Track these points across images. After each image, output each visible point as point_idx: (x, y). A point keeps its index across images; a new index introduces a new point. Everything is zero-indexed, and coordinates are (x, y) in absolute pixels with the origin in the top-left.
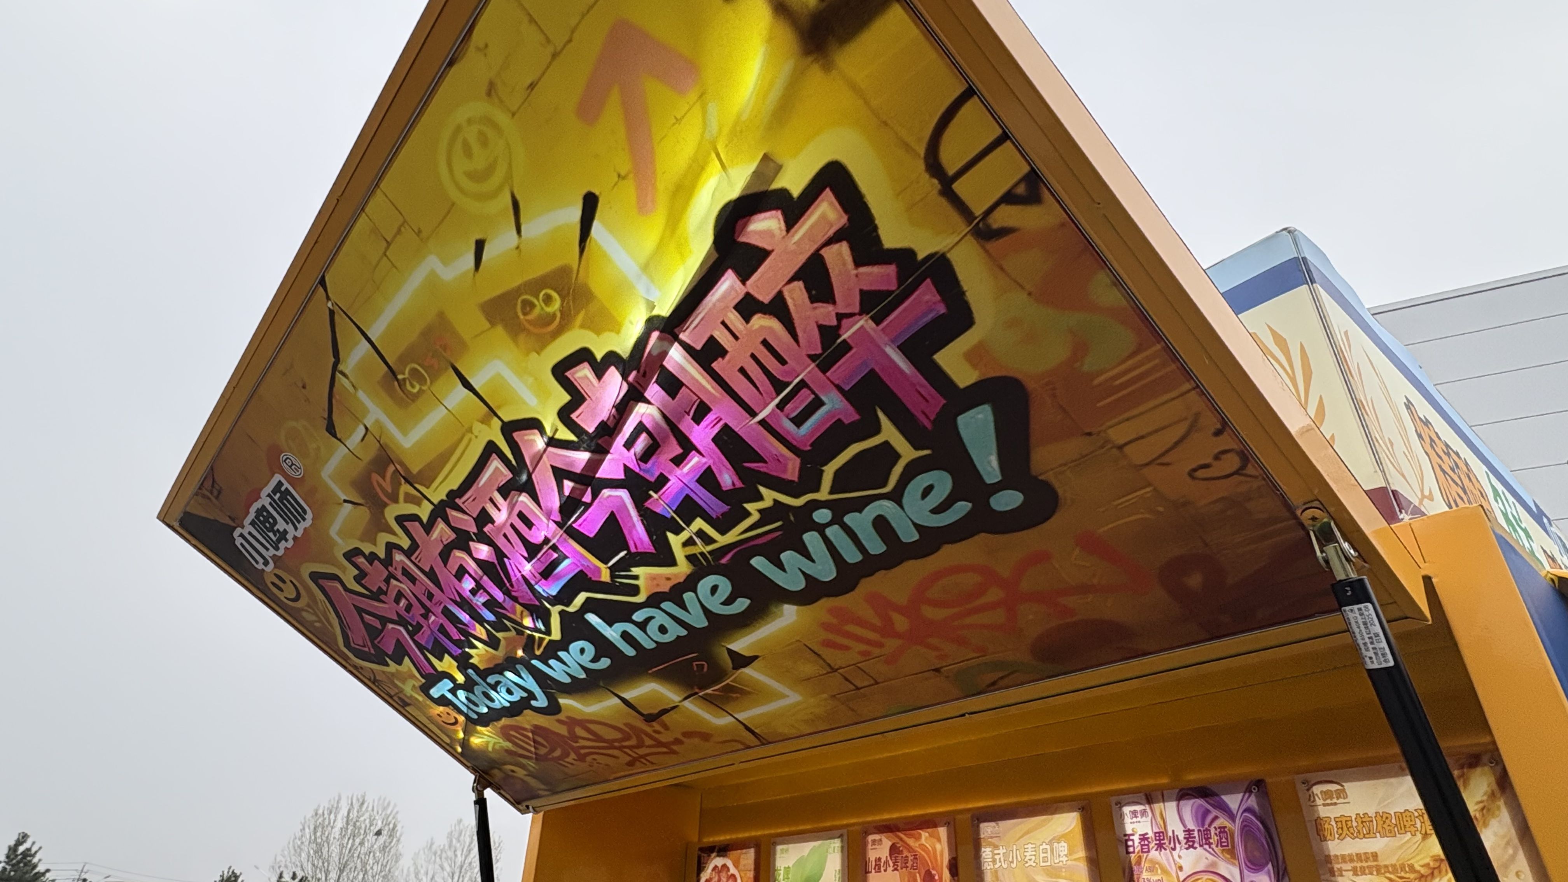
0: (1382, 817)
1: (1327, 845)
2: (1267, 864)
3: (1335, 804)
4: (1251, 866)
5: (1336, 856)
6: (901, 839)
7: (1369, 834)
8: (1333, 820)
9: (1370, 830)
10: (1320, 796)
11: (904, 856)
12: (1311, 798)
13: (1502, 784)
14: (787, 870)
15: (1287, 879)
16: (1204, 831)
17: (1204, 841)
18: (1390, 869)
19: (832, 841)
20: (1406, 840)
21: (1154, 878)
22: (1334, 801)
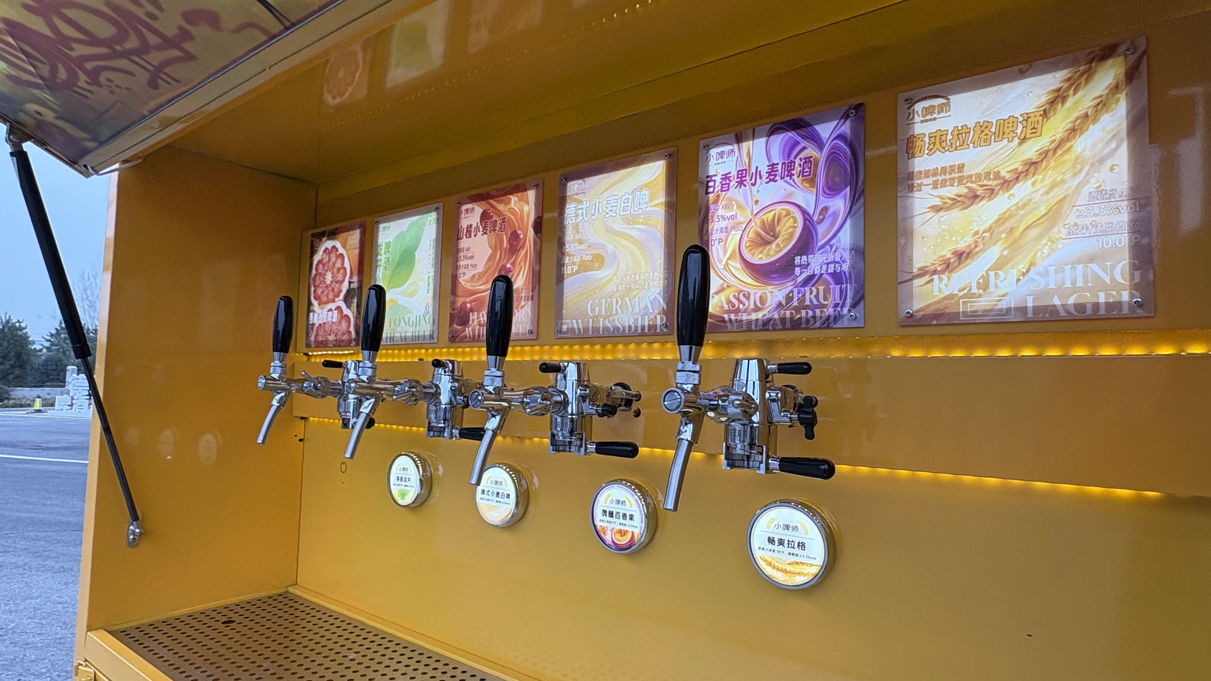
0: (981, 126)
1: (913, 163)
2: (846, 187)
3: (935, 119)
4: (828, 192)
5: (920, 172)
6: (492, 206)
8: (927, 136)
9: (963, 143)
10: (920, 113)
13: (1131, 75)
14: (388, 244)
15: (862, 201)
16: (788, 163)
17: (786, 173)
18: (973, 179)
19: (429, 214)
20: (1000, 147)
21: (729, 214)
22: (935, 116)
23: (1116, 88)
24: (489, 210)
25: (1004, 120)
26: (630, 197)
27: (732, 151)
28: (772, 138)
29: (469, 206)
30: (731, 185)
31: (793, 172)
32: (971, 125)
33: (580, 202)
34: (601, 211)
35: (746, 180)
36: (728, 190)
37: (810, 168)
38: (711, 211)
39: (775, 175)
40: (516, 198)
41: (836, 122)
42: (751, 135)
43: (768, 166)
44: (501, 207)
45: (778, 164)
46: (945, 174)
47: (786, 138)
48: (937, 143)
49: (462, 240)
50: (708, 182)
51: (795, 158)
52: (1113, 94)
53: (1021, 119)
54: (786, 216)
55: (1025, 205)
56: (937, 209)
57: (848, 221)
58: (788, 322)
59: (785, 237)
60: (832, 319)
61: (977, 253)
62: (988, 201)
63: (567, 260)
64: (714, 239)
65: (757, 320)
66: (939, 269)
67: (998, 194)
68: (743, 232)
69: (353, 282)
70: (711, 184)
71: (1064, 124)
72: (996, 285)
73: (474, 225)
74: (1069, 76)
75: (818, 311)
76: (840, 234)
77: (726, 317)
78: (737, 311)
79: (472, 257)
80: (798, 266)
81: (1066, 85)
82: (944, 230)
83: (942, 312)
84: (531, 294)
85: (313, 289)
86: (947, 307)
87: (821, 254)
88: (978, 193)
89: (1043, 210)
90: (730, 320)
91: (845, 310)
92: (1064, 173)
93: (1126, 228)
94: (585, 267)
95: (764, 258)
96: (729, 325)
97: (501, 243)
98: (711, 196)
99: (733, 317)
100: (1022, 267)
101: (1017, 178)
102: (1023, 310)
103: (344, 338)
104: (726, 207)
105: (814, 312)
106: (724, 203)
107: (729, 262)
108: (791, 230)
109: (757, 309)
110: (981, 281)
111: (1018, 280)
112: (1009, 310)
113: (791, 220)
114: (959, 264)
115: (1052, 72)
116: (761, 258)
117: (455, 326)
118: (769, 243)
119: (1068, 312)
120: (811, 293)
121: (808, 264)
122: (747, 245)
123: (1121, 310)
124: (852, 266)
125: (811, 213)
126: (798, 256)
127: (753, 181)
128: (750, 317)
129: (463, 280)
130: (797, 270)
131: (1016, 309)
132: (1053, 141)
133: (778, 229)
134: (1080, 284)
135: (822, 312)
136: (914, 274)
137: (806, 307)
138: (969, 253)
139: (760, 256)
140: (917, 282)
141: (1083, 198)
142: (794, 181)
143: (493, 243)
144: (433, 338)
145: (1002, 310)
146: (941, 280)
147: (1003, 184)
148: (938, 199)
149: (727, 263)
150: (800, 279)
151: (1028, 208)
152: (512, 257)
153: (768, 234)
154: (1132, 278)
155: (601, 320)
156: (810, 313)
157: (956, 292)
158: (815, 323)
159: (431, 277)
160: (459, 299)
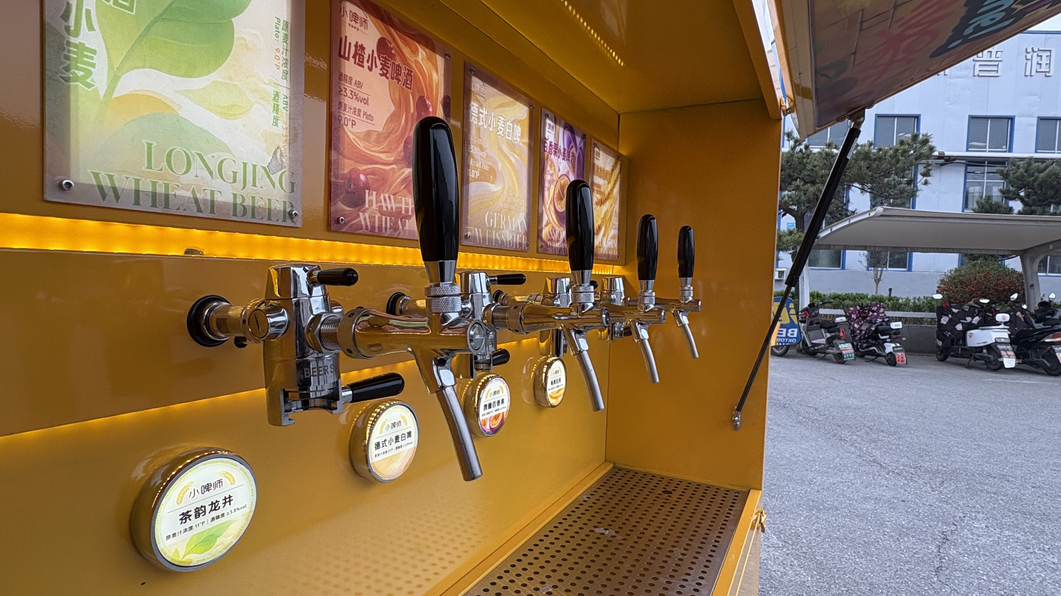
1: (594, 177)
3: (598, 159)
5: (595, 183)
6: (394, 39)
7: (601, 176)
10: (596, 153)
11: (396, 63)
12: (594, 152)
13: (621, 170)
18: (602, 193)
21: (551, 172)
22: (598, 157)
23: (619, 173)
24: (390, 43)
26: (511, 125)
27: (553, 127)
28: (565, 131)
29: (361, 13)
30: (552, 151)
31: (569, 158)
32: (602, 168)
33: (481, 106)
34: (495, 126)
35: (557, 152)
36: (551, 154)
37: (573, 160)
38: (545, 165)
39: (565, 156)
40: (424, 54)
41: (581, 139)
42: (559, 122)
43: (563, 149)
44: (406, 51)
45: (566, 150)
46: (598, 187)
47: (568, 136)
48: (598, 171)
49: (346, 62)
50: (545, 142)
51: (570, 149)
53: (608, 173)
55: (608, 211)
56: (598, 203)
61: (601, 228)
62: (603, 205)
63: (471, 162)
64: (546, 186)
65: (558, 248)
66: (598, 231)
67: (605, 203)
68: (555, 187)
70: (546, 145)
71: (613, 181)
72: (603, 244)
73: (368, 51)
74: (614, 162)
78: (552, 240)
79: (366, 102)
81: (614, 166)
82: (598, 214)
86: (597, 251)
88: (602, 201)
89: (610, 215)
90: (550, 246)
92: (612, 201)
93: (617, 228)
94: (483, 175)
96: (549, 249)
97: (407, 104)
98: (546, 154)
99: (550, 243)
100: (607, 237)
104: (550, 166)
106: (550, 162)
109: (557, 241)
110: (602, 241)
111: (606, 242)
115: (612, 157)
116: (559, 207)
117: (338, 205)
118: (562, 199)
119: (611, 257)
122: (556, 196)
127: (559, 154)
128: (555, 245)
129: (353, 134)
131: (606, 253)
132: (612, 187)
134: (612, 246)
141: (614, 212)
142: (569, 164)
143: (397, 97)
144: (292, 220)
145: (603, 254)
146: (598, 236)
147: (605, 199)
148: (597, 199)
149: (549, 206)
154: (617, 246)
155: (494, 232)
157: (600, 243)
159: (282, 97)
160: (347, 161)
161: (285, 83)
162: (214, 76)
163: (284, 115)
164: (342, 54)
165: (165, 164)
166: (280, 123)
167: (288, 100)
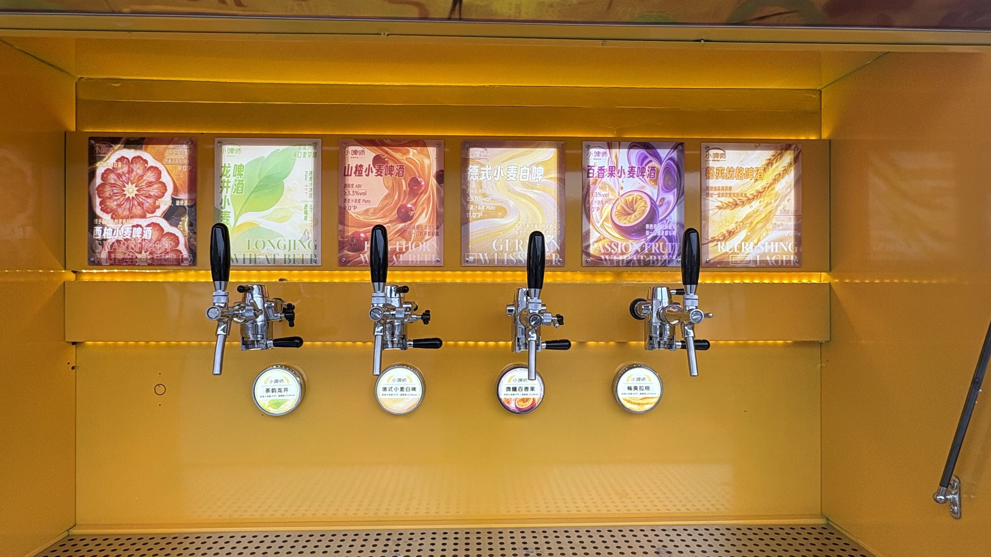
0: (739, 170)
1: (709, 182)
2: (674, 188)
3: (719, 161)
4: (664, 189)
5: (712, 187)
6: (387, 153)
7: (731, 177)
8: (715, 169)
10: (712, 156)
11: (389, 165)
12: (707, 156)
13: (796, 159)
14: (239, 168)
15: (682, 198)
16: (642, 168)
17: (640, 174)
18: (736, 195)
19: (302, 147)
20: (746, 182)
21: (603, 193)
22: (719, 159)
23: (790, 165)
24: (384, 156)
25: (749, 169)
26: (528, 169)
27: (605, 153)
28: (632, 150)
29: (359, 148)
30: (605, 174)
31: (645, 174)
32: (735, 168)
33: (483, 165)
34: (503, 175)
35: (615, 173)
36: (603, 177)
37: (654, 174)
38: (591, 189)
39: (634, 174)
40: (415, 151)
41: (669, 150)
42: (618, 146)
43: (629, 167)
44: (398, 155)
45: (635, 167)
46: (723, 190)
47: (640, 153)
48: (720, 173)
49: (349, 177)
50: (589, 170)
51: (646, 165)
52: (790, 167)
53: (755, 170)
54: (640, 199)
55: (757, 212)
56: (720, 208)
57: (676, 208)
58: (642, 262)
59: (640, 212)
60: (667, 261)
61: (737, 232)
62: (742, 207)
63: (471, 208)
64: (594, 207)
65: (623, 260)
66: (721, 239)
67: (745, 204)
68: (614, 205)
69: (180, 200)
70: (591, 171)
71: (772, 176)
72: (745, 249)
73: (365, 166)
74: (774, 154)
75: (659, 257)
76: (672, 214)
77: (603, 257)
78: (610, 254)
79: (365, 194)
80: (647, 230)
81: (773, 158)
82: (723, 219)
83: (721, 261)
84: (435, 231)
85: (98, 200)
86: (724, 259)
87: (661, 224)
88: (738, 203)
89: (763, 215)
90: (606, 259)
91: (674, 257)
92: (771, 199)
93: (793, 228)
94: (488, 214)
95: (627, 223)
96: (605, 262)
97: (400, 186)
98: (591, 179)
99: (607, 257)
100: (755, 241)
101: (753, 198)
102: (755, 262)
103: (167, 257)
104: (601, 188)
105: (657, 257)
106: (600, 185)
107: (605, 223)
108: (643, 208)
109: (623, 254)
110: (739, 246)
111: (754, 247)
112: (750, 261)
113: (643, 203)
114: (729, 237)
115: (767, 150)
116: (625, 223)
117: (346, 252)
118: (630, 214)
119: (772, 263)
120: (655, 246)
121: (654, 230)
122: (617, 213)
123: (790, 264)
124: (678, 233)
125: (655, 200)
126: (648, 223)
127: (619, 175)
128: (618, 258)
129: (354, 213)
130: (647, 233)
131: (753, 261)
132: (768, 183)
133: (635, 207)
134: (777, 251)
135: (661, 257)
136: (709, 240)
137: (653, 254)
138: (733, 232)
139: (624, 221)
140: (711, 245)
141: (778, 213)
142: (645, 179)
143: (391, 184)
144: (316, 262)
145: (747, 261)
146: (721, 245)
147: (747, 200)
148: (720, 203)
149: (603, 224)
150: (649, 238)
151: (758, 213)
152: (413, 199)
153: (629, 209)
154: (794, 250)
155: (506, 254)
156: (655, 258)
157: (728, 251)
158: (658, 263)
159: (309, 206)
160: (350, 228)
161: (312, 199)
162: (275, 207)
163: (310, 215)
164: (346, 174)
165: (254, 247)
166: (308, 219)
167: (312, 207)
